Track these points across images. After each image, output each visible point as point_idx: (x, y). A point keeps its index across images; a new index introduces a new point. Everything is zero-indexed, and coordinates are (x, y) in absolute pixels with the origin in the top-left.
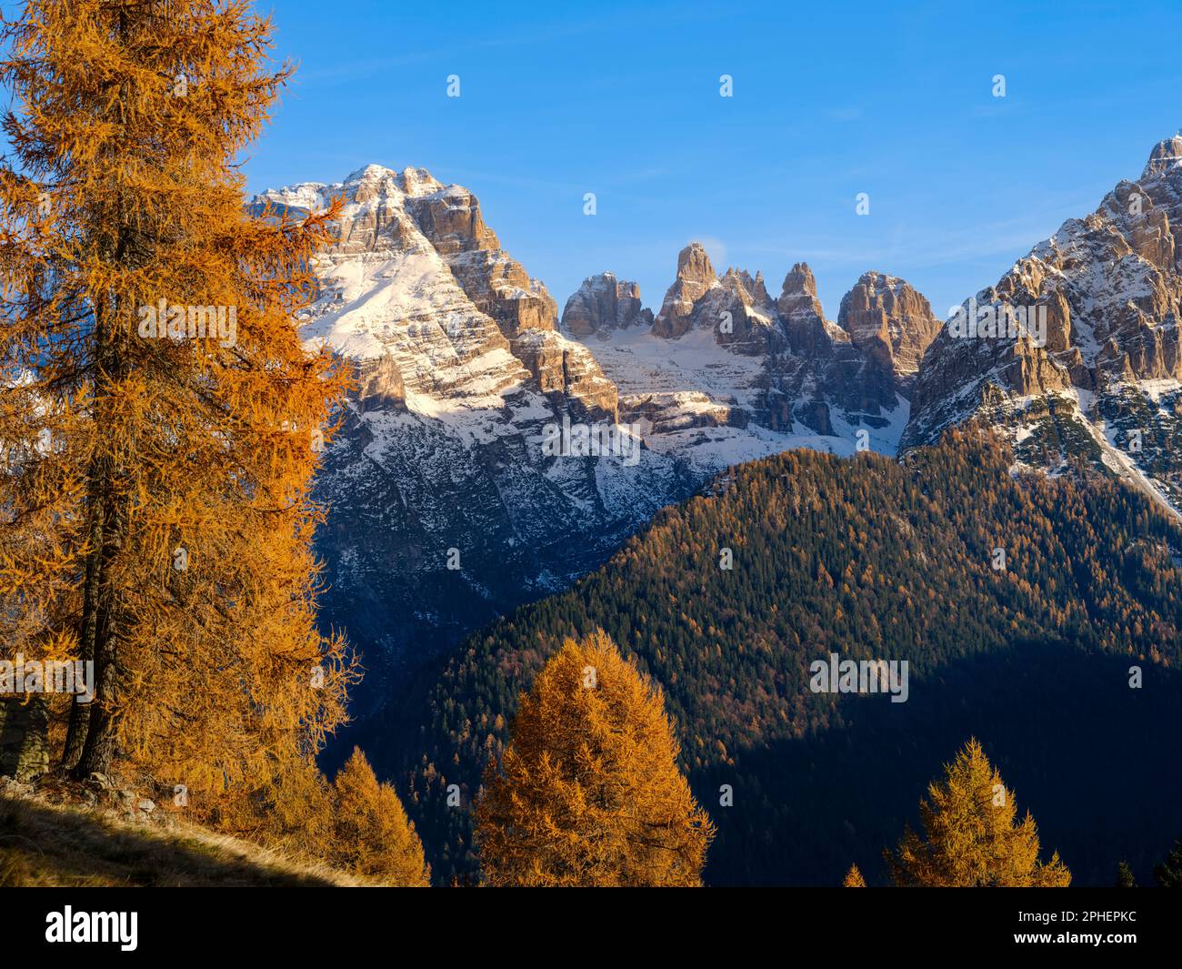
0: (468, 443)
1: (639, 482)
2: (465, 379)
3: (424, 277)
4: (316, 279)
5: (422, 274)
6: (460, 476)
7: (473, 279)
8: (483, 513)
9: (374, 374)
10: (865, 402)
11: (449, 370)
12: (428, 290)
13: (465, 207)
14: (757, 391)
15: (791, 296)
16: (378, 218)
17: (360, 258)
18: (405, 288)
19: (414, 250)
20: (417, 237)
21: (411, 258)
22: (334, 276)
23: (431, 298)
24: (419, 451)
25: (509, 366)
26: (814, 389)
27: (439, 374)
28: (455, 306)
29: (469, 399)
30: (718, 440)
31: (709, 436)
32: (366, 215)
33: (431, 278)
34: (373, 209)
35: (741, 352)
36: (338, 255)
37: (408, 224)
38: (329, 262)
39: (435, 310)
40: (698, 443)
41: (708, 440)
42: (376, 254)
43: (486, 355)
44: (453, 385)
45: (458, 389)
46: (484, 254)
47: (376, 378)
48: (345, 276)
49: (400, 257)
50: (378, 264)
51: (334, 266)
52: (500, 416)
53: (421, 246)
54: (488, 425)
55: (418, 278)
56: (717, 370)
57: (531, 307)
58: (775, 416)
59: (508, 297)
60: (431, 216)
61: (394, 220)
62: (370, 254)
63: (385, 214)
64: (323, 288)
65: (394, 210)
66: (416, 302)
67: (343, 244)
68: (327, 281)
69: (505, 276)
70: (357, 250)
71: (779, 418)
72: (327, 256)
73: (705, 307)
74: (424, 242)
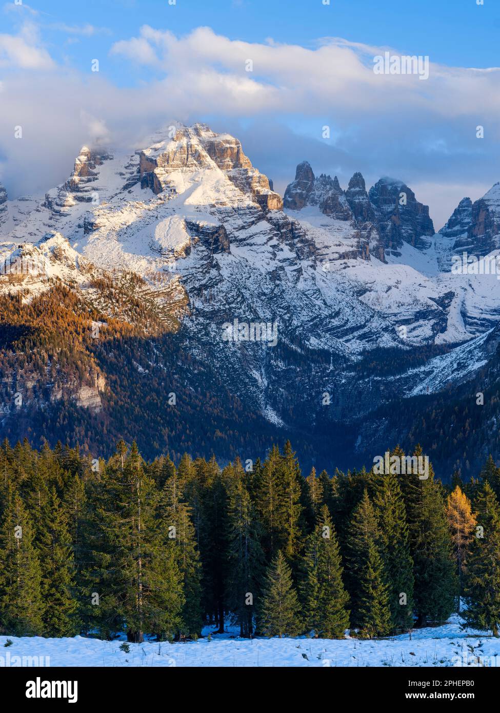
0: (263, 271)
1: (338, 291)
2: (250, 237)
3: (218, 181)
4: (159, 181)
5: (216, 180)
6: (267, 289)
7: (241, 183)
8: (280, 308)
9: (216, 235)
10: (391, 244)
11: (241, 231)
12: (222, 189)
13: (233, 146)
14: (356, 240)
15: (353, 189)
16: (188, 149)
17: (180, 170)
18: (208, 187)
19: (209, 168)
20: (208, 160)
21: (207, 171)
22: (168, 179)
23: (225, 193)
24: (244, 275)
25: (271, 230)
26: (378, 238)
27: (236, 234)
28: (238, 198)
29: (253, 246)
30: (353, 266)
31: (349, 264)
32: (181, 147)
33: (221, 182)
34: (185, 145)
35: (338, 218)
36: (168, 168)
37: (204, 153)
38: (164, 172)
39: (228, 200)
40: (345, 268)
41: (349, 267)
42: (188, 169)
43: (258, 224)
44: (244, 240)
45: (248, 241)
46: (246, 170)
47: (217, 237)
48: (174, 180)
49: (201, 170)
50: (190, 174)
51: (167, 175)
52: (271, 256)
53: (211, 165)
54: (267, 261)
55: (214, 182)
56: (328, 228)
57: (273, 199)
58: (364, 253)
59: (262, 194)
60: (215, 149)
61: (196, 151)
62: (185, 168)
63: (191, 148)
64: (163, 186)
65: (196, 146)
66: (217, 195)
67: (171, 163)
68: (165, 182)
69: (259, 182)
70: (178, 166)
71: (365, 254)
72: (162, 169)
73: (312, 194)
74: (213, 163)
